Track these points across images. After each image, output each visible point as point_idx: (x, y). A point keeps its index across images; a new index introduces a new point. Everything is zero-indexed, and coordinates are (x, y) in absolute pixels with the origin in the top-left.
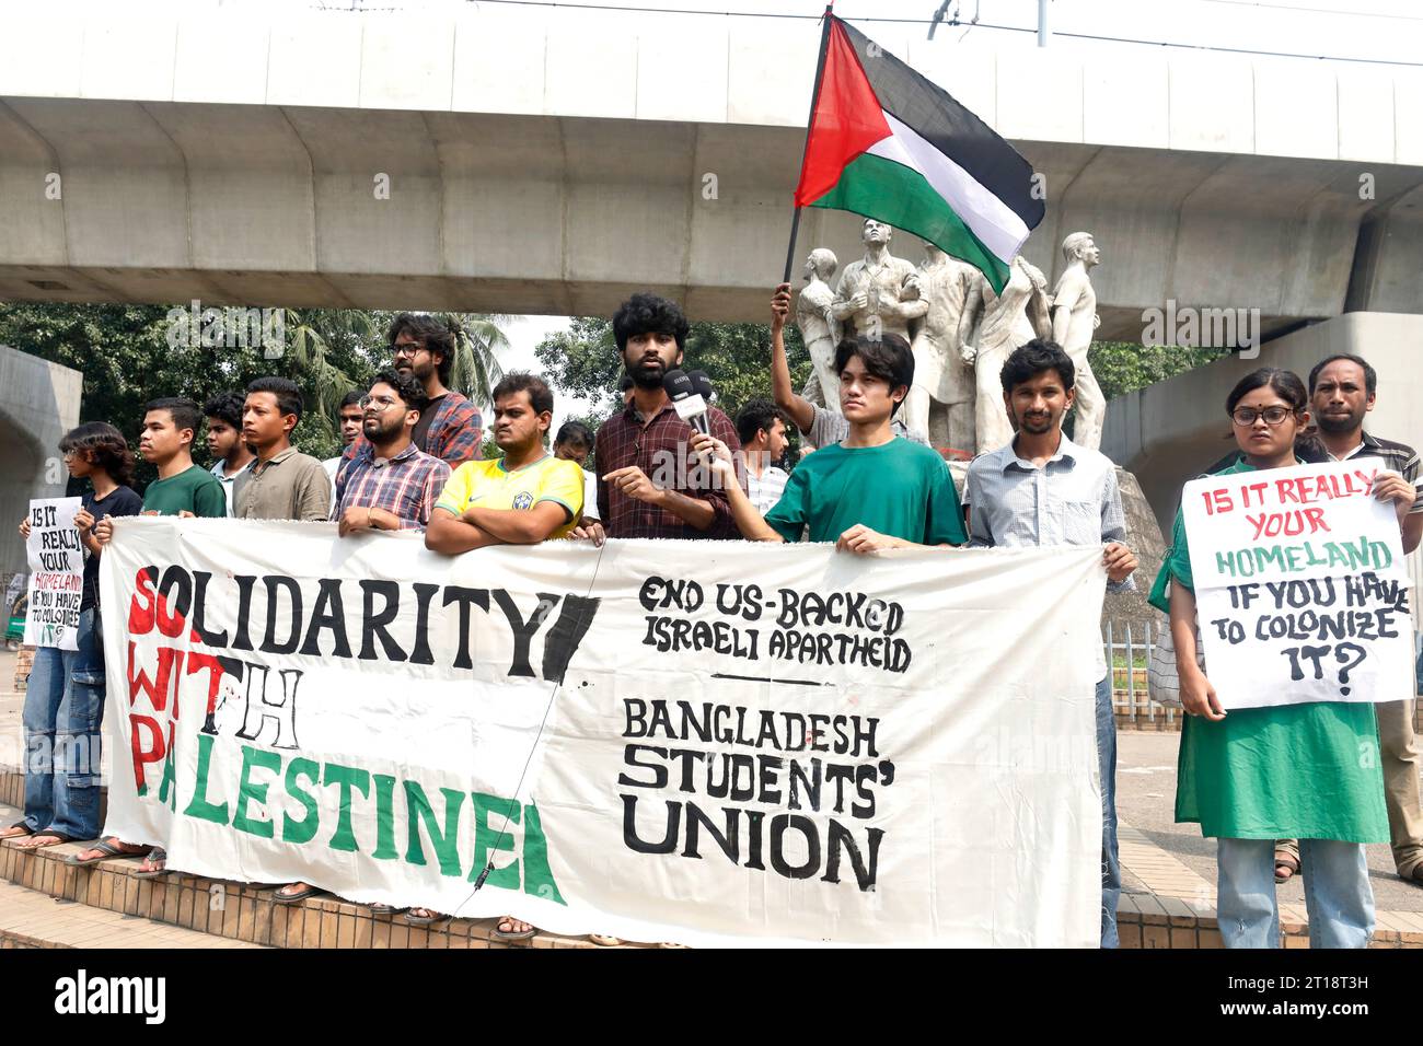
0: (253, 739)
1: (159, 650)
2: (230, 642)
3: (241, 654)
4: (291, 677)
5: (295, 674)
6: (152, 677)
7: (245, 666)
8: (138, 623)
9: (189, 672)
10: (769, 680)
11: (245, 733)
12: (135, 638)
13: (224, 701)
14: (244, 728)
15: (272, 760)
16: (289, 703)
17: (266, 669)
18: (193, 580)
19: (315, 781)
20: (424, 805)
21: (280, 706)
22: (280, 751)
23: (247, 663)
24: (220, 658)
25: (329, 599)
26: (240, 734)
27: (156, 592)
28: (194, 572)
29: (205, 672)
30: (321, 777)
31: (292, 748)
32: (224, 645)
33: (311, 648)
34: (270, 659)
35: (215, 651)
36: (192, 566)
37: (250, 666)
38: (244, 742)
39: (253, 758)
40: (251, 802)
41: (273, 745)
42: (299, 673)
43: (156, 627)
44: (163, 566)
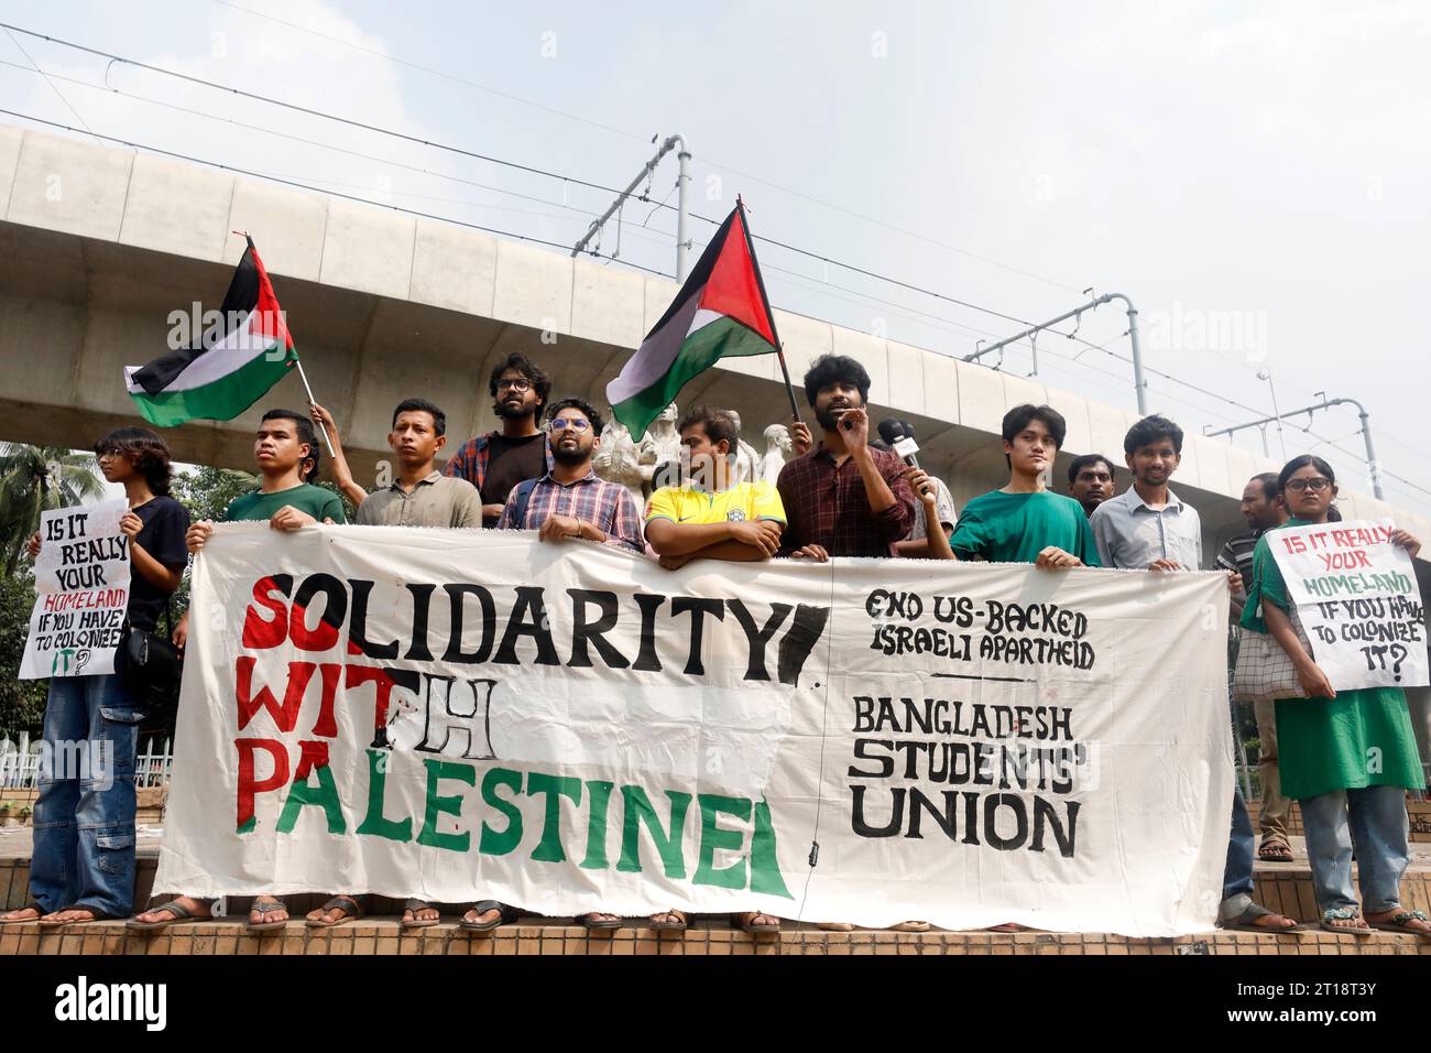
0: (438, 751)
1: (292, 665)
2: (401, 654)
3: (418, 666)
4: (482, 689)
5: (486, 684)
6: (279, 695)
7: (422, 677)
8: (257, 637)
9: (348, 686)
10: (980, 678)
11: (428, 745)
12: (252, 653)
13: (397, 714)
14: (426, 741)
15: (464, 772)
16: (481, 714)
17: (450, 680)
18: (349, 590)
19: (517, 790)
20: (646, 808)
21: (471, 717)
22: (475, 763)
23: (425, 674)
24: (388, 670)
25: (528, 607)
26: (421, 747)
27: (289, 603)
28: (349, 581)
29: (370, 687)
30: (525, 786)
31: (487, 758)
32: (393, 656)
33: (508, 655)
34: (453, 669)
35: (381, 664)
36: (345, 574)
37: (429, 677)
38: (428, 756)
39: (437, 770)
40: (442, 816)
41: (463, 757)
42: (492, 683)
43: (288, 640)
44: (300, 574)
